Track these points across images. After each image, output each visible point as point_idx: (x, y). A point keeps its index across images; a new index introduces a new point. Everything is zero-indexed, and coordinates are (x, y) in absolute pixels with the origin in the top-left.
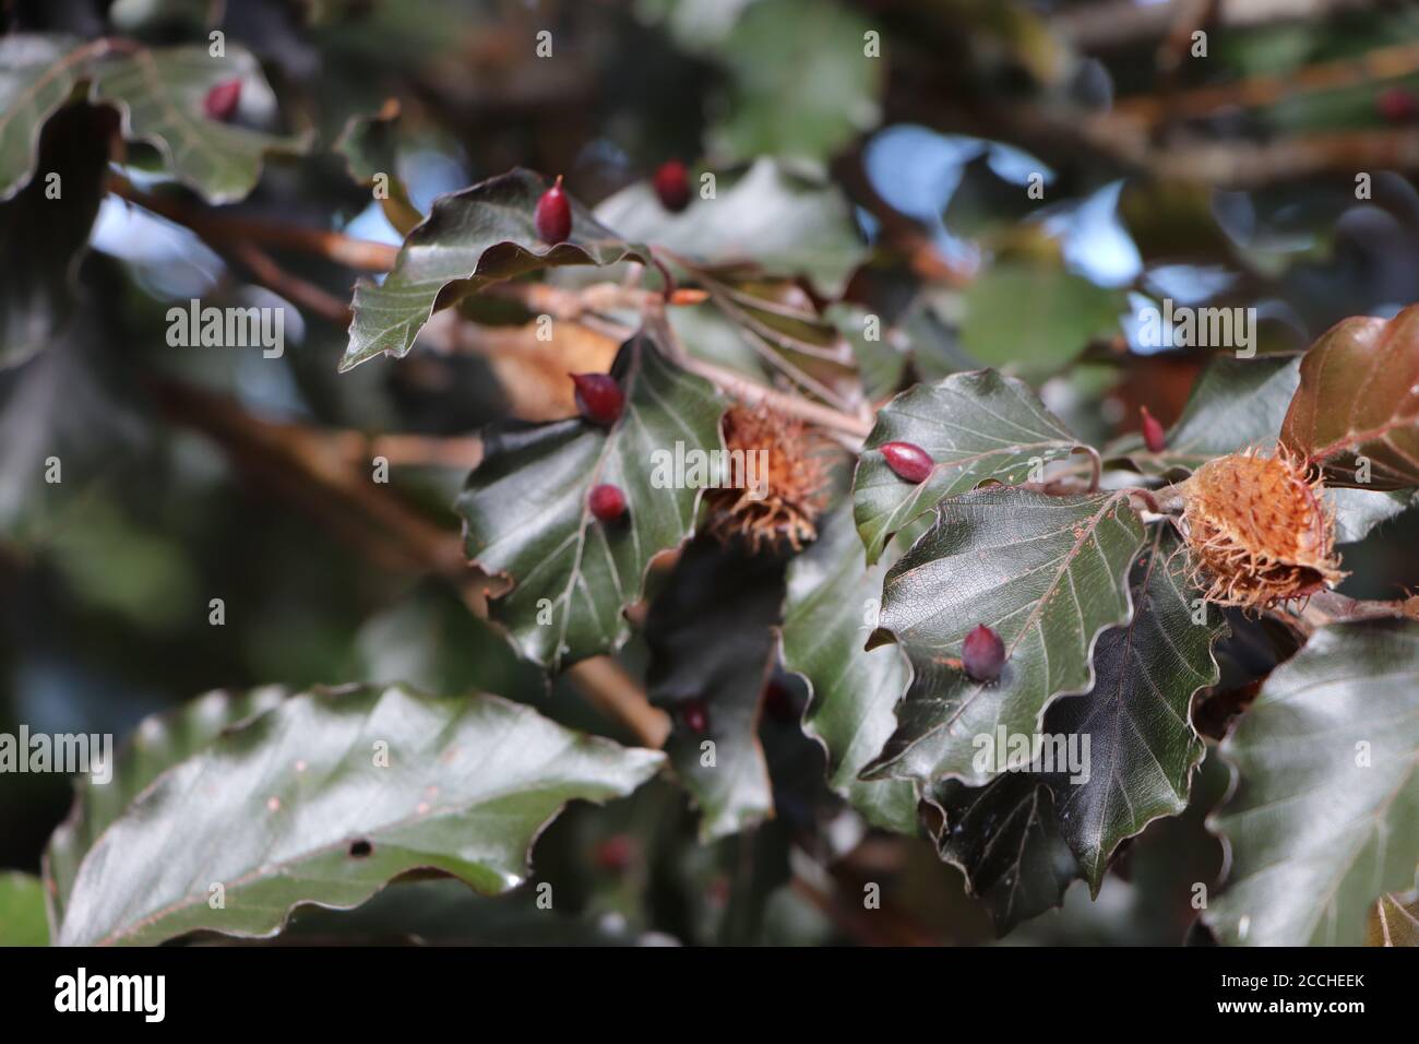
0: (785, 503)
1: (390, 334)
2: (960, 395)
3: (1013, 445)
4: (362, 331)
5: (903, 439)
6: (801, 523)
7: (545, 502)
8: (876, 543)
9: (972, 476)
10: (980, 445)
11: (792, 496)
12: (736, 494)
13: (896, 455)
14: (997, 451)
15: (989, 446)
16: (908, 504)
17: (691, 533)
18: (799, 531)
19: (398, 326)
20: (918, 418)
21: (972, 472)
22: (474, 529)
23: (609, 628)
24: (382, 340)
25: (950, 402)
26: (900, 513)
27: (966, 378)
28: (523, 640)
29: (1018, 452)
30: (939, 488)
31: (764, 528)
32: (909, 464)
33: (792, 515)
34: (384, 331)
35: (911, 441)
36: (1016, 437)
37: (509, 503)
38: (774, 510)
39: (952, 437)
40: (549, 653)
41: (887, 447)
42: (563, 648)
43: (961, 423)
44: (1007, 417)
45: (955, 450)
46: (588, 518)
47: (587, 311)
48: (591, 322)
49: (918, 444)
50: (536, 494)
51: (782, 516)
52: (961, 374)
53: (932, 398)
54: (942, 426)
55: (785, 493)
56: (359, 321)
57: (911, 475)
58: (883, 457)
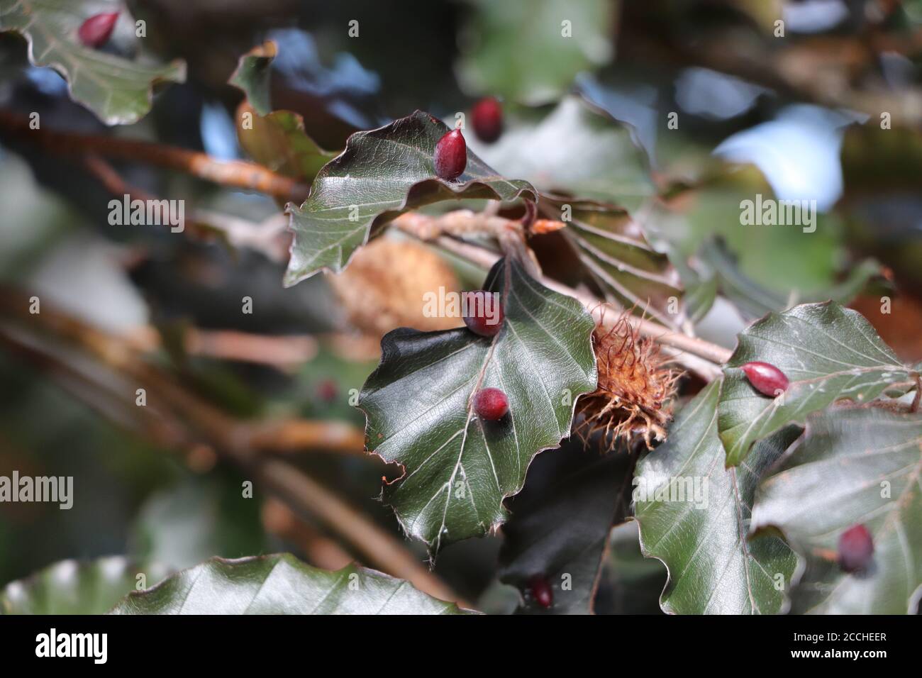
0: (643, 409)
1: (325, 254)
2: (807, 323)
3: (854, 368)
4: (301, 250)
5: (759, 359)
6: (655, 428)
7: (433, 403)
8: (737, 449)
9: (822, 393)
10: (826, 367)
11: (649, 404)
12: (602, 401)
13: (758, 373)
14: (841, 373)
15: (834, 367)
16: (765, 417)
17: (568, 434)
18: (653, 435)
19: (331, 247)
20: (772, 341)
21: (821, 390)
22: (374, 423)
23: (485, 514)
24: (318, 260)
25: (799, 328)
26: (759, 423)
27: (812, 307)
28: (410, 522)
29: (859, 374)
30: (794, 402)
31: (623, 430)
32: (768, 381)
33: (648, 420)
34: (320, 252)
35: (767, 361)
36: (855, 361)
37: (403, 401)
38: (633, 415)
39: (802, 358)
40: (432, 534)
41: (748, 366)
42: (443, 529)
43: (808, 347)
44: (846, 343)
45: (805, 370)
46: (472, 416)
47: (446, 234)
48: (446, 242)
49: (772, 363)
50: (426, 395)
51: (639, 421)
52: (807, 305)
53: (784, 325)
54: (793, 349)
55: (643, 401)
56: (298, 242)
57: (766, 390)
58: (743, 374)
